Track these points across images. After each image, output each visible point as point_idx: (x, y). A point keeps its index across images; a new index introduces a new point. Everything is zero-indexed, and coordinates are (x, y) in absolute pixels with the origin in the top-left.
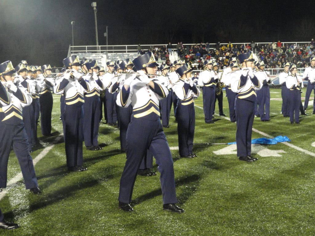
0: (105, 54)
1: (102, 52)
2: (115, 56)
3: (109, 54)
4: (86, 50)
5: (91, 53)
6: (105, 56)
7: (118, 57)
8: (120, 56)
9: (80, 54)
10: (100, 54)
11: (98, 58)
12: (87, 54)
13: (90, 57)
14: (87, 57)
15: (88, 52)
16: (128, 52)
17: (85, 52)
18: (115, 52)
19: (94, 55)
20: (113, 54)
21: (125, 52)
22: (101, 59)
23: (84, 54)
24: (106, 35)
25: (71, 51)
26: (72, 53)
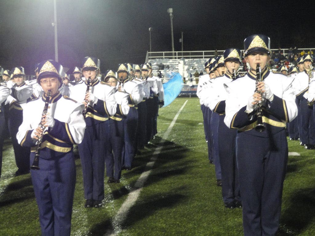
0: (182, 60)
1: (179, 58)
2: (192, 62)
3: (186, 60)
4: (163, 56)
5: (168, 59)
6: (182, 62)
7: (195, 63)
8: (197, 62)
9: (157, 60)
10: (177, 60)
11: (175, 64)
12: (165, 60)
13: (167, 63)
14: (164, 63)
15: (165, 58)
16: (205, 57)
17: (162, 58)
18: (192, 58)
19: (171, 61)
20: (190, 59)
21: (202, 58)
22: (178, 65)
23: (161, 60)
24: (181, 40)
25: (149, 57)
26: (150, 59)
